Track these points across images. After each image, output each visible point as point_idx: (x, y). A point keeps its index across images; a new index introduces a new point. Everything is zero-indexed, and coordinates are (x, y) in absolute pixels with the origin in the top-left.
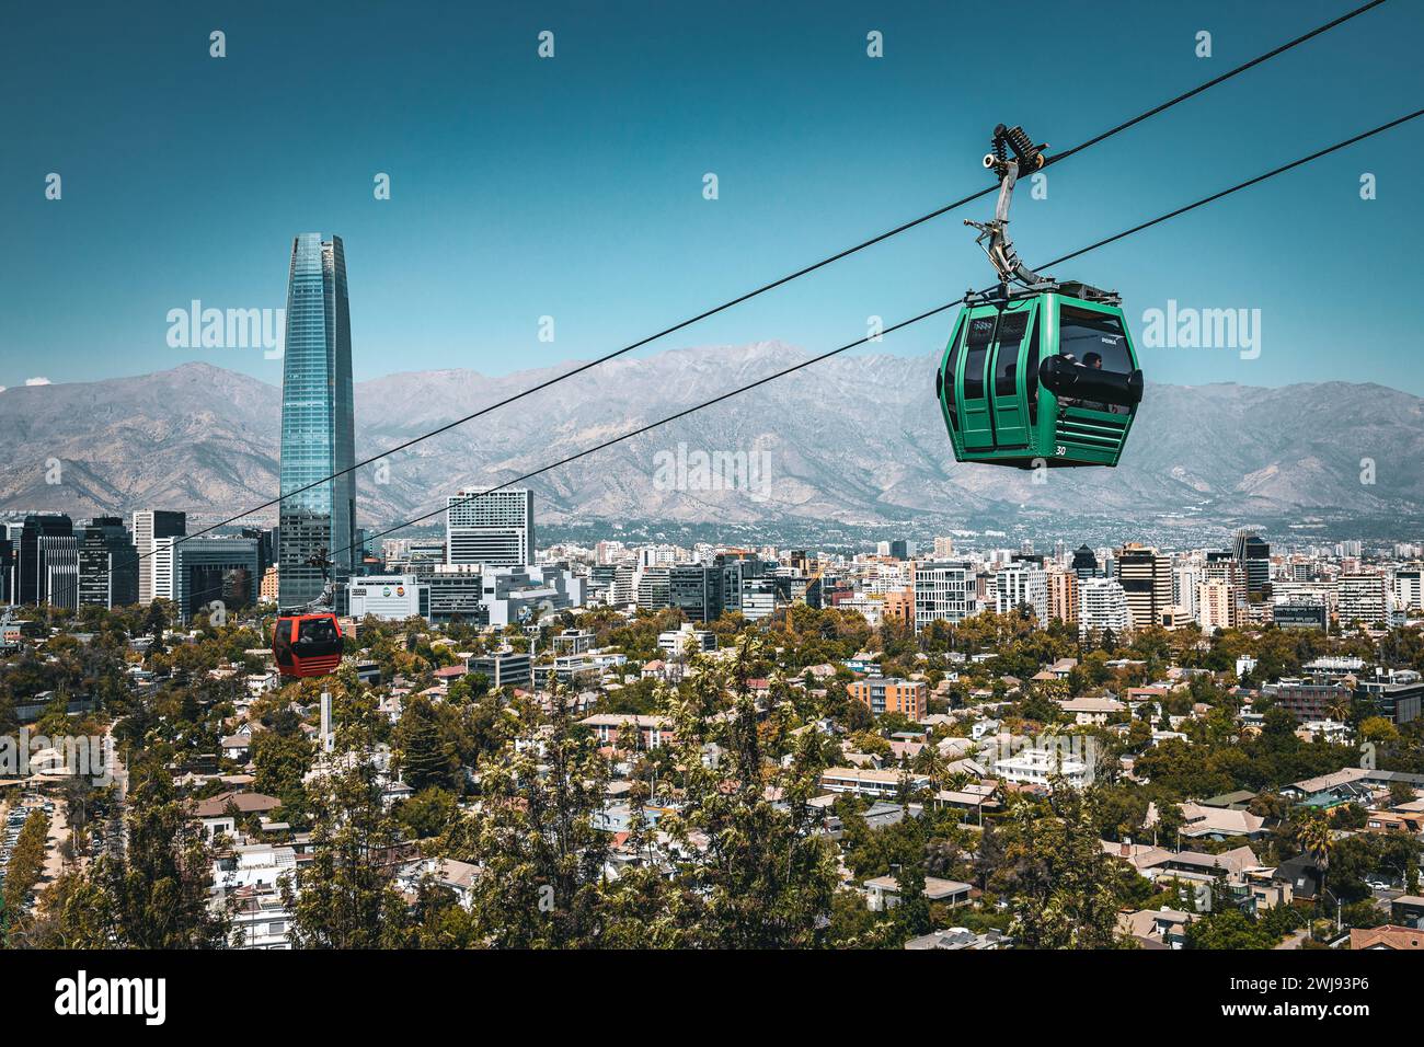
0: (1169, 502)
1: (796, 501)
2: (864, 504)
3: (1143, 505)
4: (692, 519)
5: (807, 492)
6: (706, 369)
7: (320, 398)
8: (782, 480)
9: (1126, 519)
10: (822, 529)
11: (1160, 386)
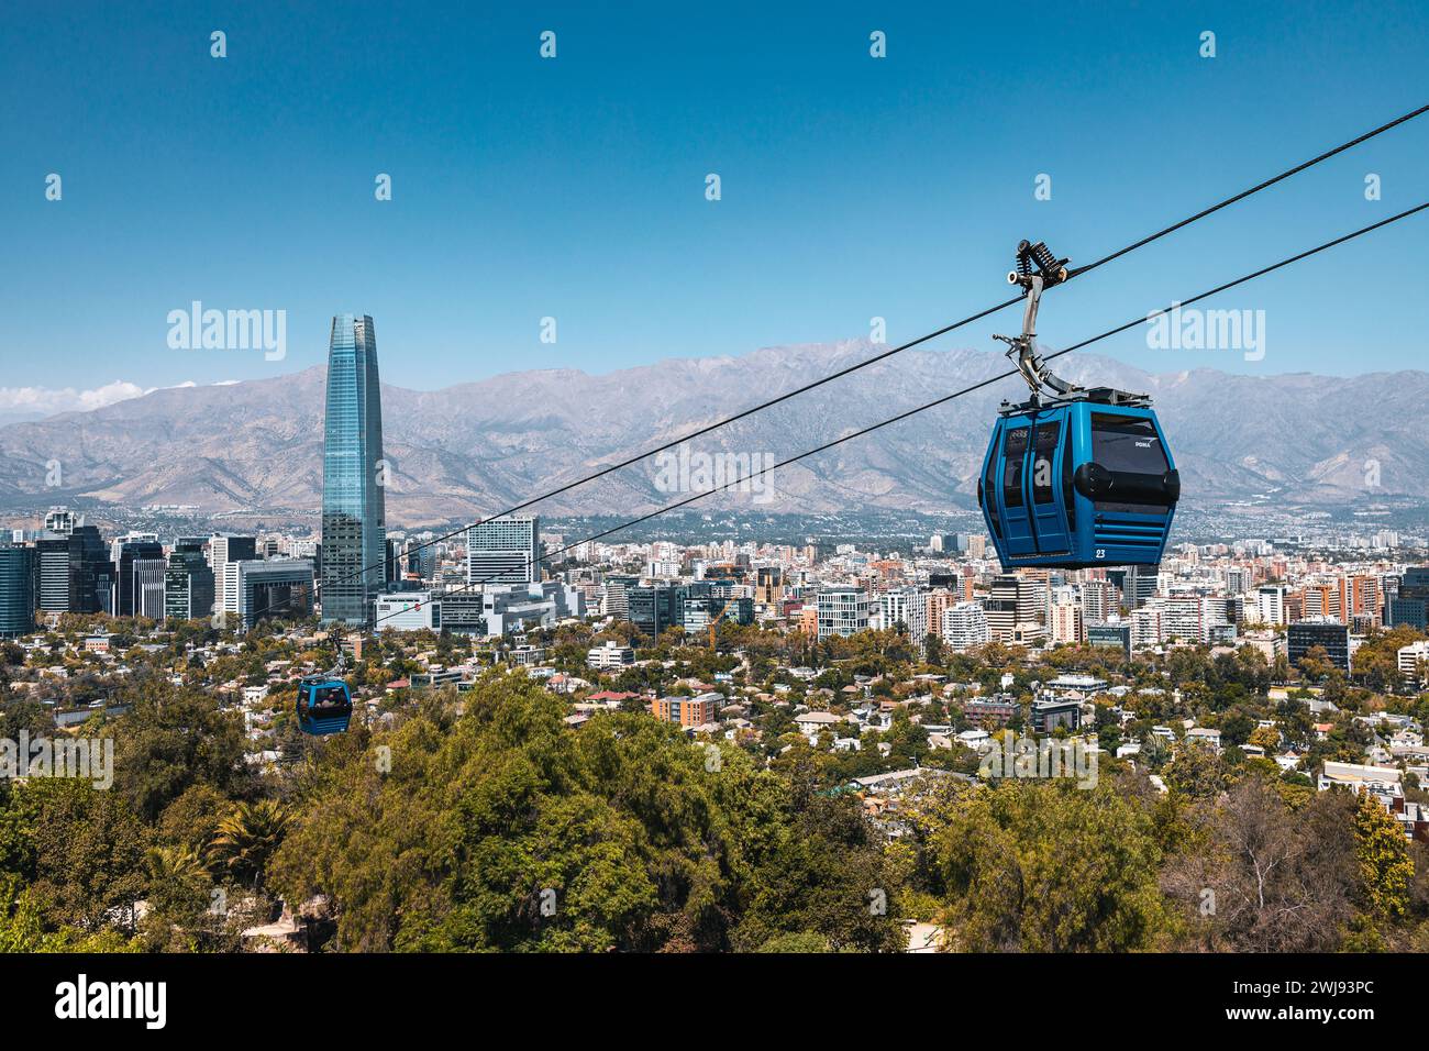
0: (1238, 490)
1: (878, 492)
2: (942, 495)
3: (1212, 494)
4: (779, 510)
5: (887, 484)
6: (797, 366)
7: (354, 449)
8: (864, 473)
9: (1194, 508)
10: (900, 519)
11: (1234, 377)
